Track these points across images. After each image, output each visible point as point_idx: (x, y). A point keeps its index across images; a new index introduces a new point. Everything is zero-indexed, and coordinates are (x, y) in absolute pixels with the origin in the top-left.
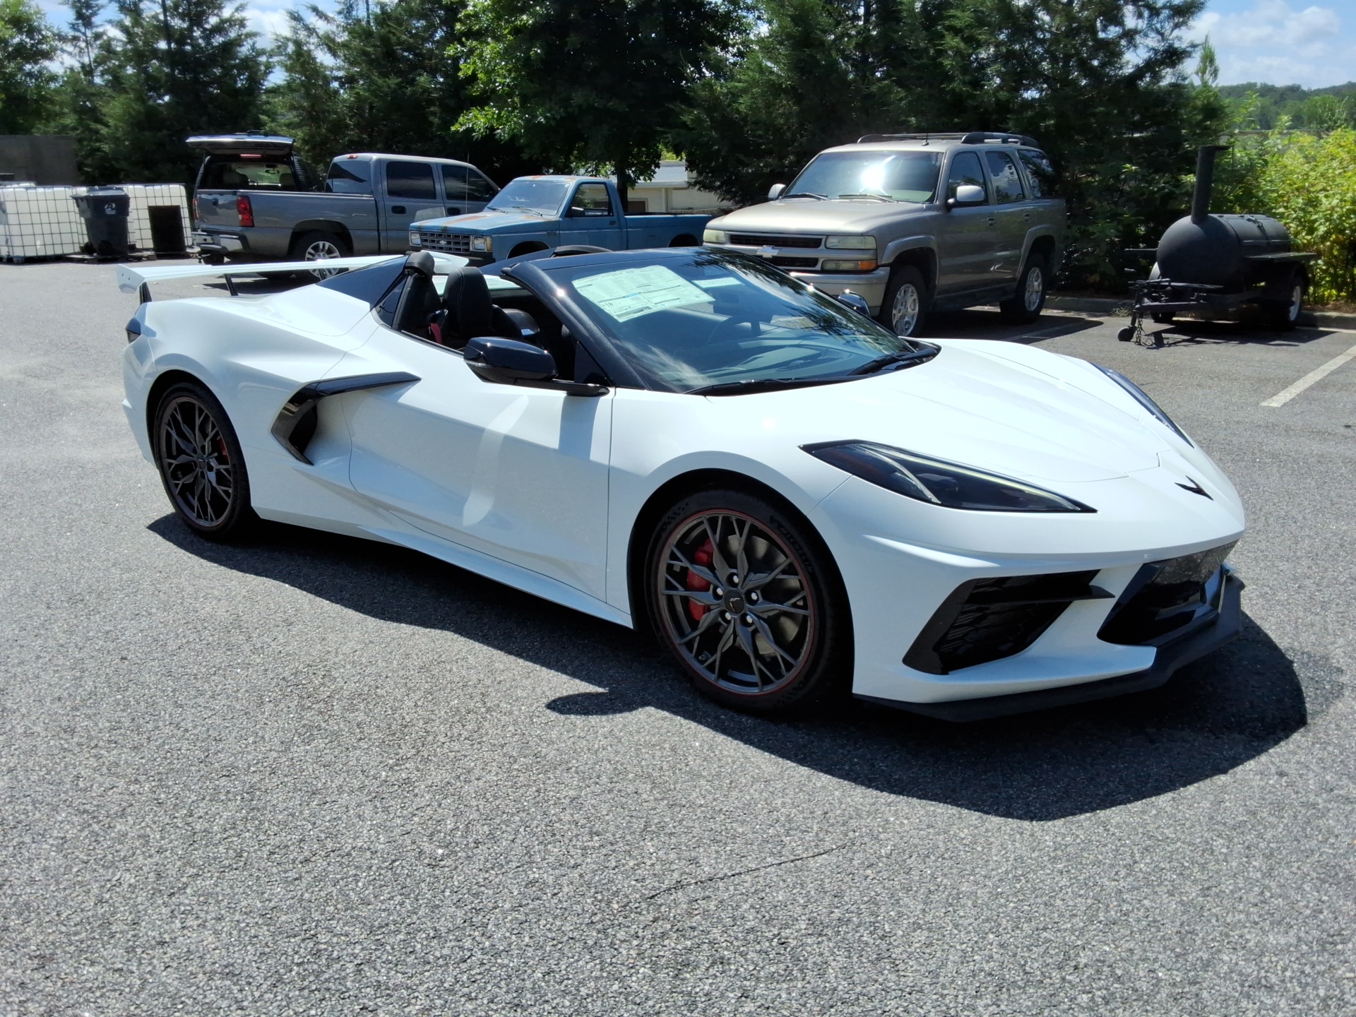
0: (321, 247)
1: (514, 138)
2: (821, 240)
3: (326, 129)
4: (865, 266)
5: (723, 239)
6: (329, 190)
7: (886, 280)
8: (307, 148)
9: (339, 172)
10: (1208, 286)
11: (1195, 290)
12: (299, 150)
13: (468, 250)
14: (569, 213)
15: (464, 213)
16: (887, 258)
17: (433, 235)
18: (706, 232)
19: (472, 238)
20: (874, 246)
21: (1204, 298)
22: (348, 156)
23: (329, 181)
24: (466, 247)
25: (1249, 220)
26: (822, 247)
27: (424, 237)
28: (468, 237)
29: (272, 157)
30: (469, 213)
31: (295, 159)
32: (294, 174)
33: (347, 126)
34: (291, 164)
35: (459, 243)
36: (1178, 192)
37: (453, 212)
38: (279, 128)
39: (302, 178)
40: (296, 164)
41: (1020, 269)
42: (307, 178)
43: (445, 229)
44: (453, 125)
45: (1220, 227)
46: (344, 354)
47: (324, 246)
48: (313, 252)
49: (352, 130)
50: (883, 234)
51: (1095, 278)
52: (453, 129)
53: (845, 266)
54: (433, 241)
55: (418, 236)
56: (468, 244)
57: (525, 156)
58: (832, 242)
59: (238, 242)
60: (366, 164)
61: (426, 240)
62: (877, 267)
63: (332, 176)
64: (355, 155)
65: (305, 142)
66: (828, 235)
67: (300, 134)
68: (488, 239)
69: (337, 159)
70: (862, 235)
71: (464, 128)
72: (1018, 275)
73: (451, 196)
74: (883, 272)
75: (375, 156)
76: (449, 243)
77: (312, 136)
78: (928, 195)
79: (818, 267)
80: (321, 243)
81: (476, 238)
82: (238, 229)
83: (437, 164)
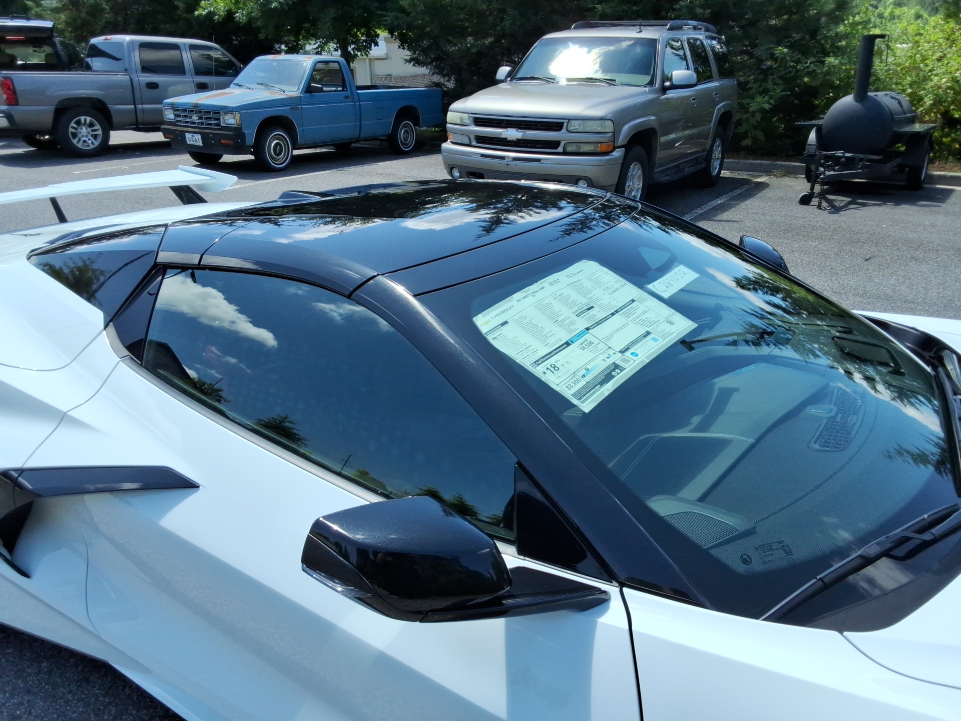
0: (83, 121)
1: (251, 20)
2: (562, 124)
3: (87, 13)
4: (604, 148)
5: (467, 121)
6: (88, 68)
7: (621, 161)
8: (70, 29)
9: (96, 52)
10: (872, 157)
11: (861, 160)
12: (61, 32)
13: (219, 125)
14: (309, 90)
15: (212, 90)
16: (622, 139)
17: (185, 111)
18: (449, 114)
19: (221, 113)
20: (612, 130)
21: (867, 167)
22: (103, 37)
23: (89, 60)
24: (216, 122)
25: (892, 97)
26: (564, 130)
27: (178, 113)
28: (218, 113)
29: (36, 38)
30: (217, 89)
31: (57, 40)
32: (57, 54)
33: (103, 10)
34: (53, 45)
35: (210, 118)
36: (819, 71)
37: (202, 87)
38: (43, 12)
39: (64, 57)
40: (58, 46)
41: (710, 141)
42: (69, 55)
43: (196, 106)
44: (197, 10)
45: (877, 104)
46: (62, 418)
47: (85, 120)
48: (75, 126)
49: (108, 13)
50: (619, 118)
51: (747, 142)
52: (196, 13)
53: (586, 148)
54: (186, 116)
55: (171, 111)
56: (218, 119)
57: (262, 36)
58: (574, 125)
59: (5, 120)
60: (120, 45)
61: (179, 116)
62: (615, 148)
63: (91, 55)
64: (109, 37)
65: (67, 24)
66: (570, 119)
67: (63, 17)
68: (238, 115)
69: (94, 41)
70: (602, 119)
71: (206, 11)
72: (708, 147)
73: (199, 71)
74: (618, 154)
75: (127, 38)
76: (201, 118)
77: (75, 19)
78: (648, 79)
79: (560, 149)
80: (83, 118)
81: (226, 114)
82: (4, 108)
83: (184, 44)
